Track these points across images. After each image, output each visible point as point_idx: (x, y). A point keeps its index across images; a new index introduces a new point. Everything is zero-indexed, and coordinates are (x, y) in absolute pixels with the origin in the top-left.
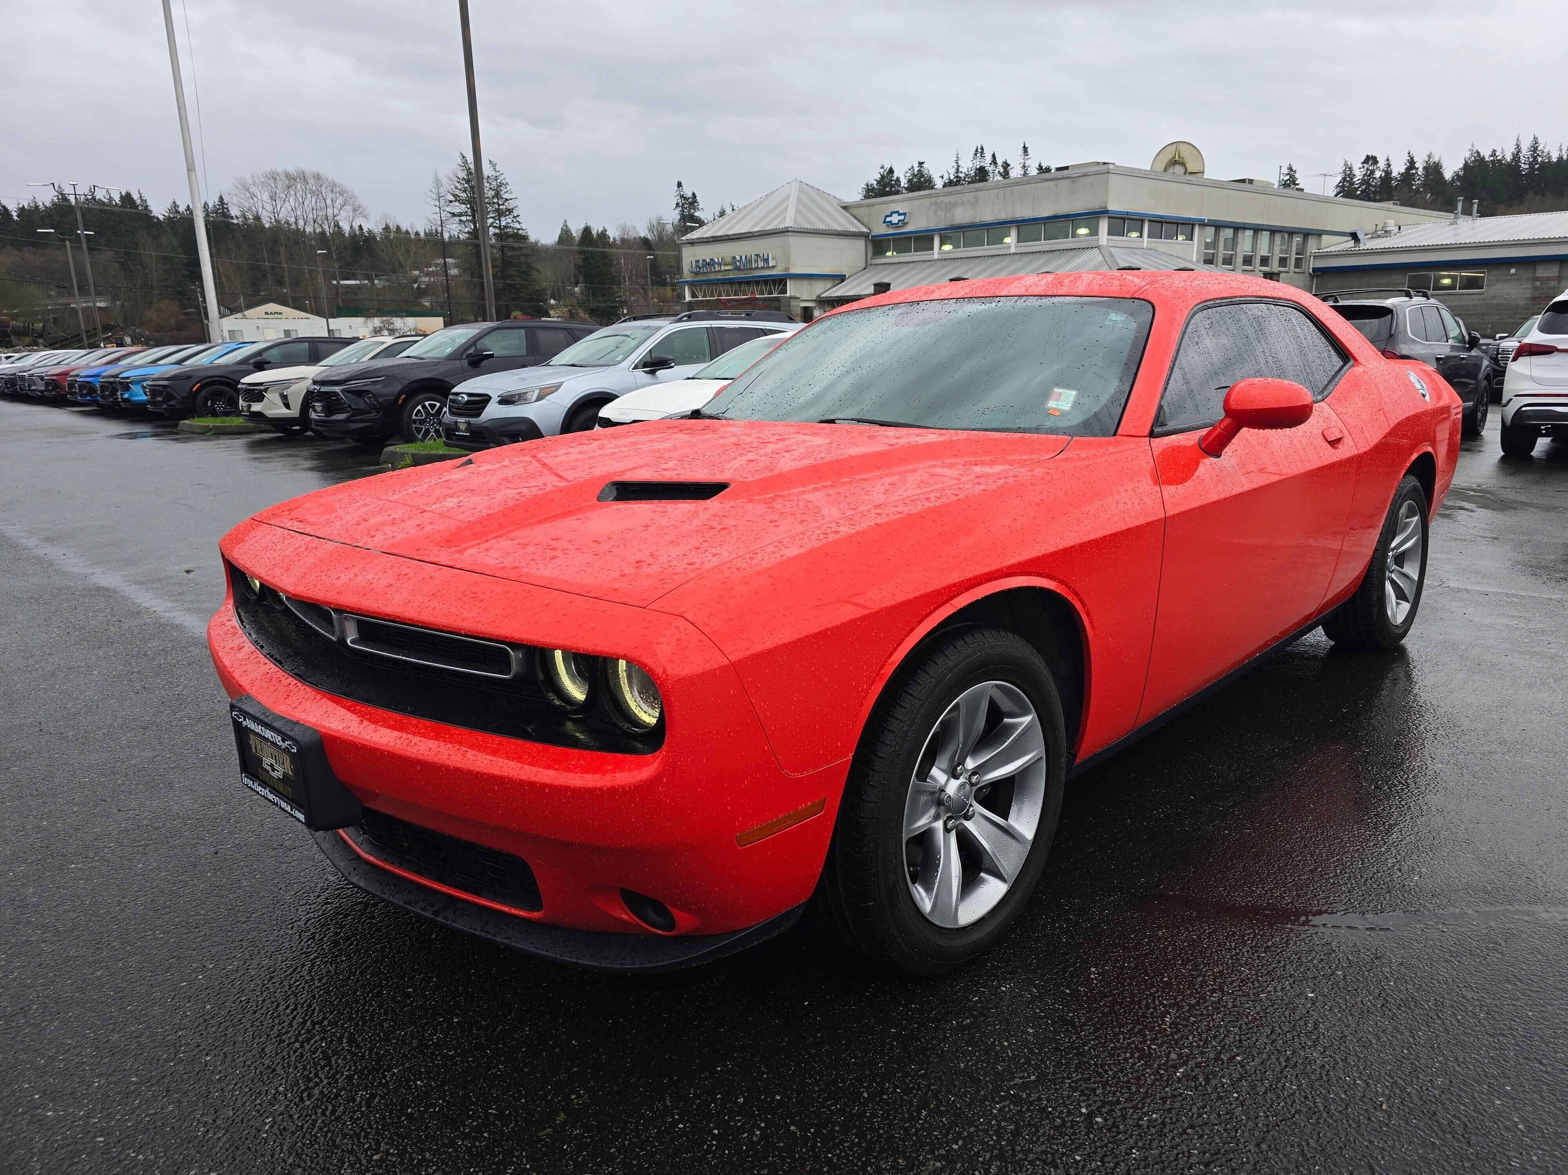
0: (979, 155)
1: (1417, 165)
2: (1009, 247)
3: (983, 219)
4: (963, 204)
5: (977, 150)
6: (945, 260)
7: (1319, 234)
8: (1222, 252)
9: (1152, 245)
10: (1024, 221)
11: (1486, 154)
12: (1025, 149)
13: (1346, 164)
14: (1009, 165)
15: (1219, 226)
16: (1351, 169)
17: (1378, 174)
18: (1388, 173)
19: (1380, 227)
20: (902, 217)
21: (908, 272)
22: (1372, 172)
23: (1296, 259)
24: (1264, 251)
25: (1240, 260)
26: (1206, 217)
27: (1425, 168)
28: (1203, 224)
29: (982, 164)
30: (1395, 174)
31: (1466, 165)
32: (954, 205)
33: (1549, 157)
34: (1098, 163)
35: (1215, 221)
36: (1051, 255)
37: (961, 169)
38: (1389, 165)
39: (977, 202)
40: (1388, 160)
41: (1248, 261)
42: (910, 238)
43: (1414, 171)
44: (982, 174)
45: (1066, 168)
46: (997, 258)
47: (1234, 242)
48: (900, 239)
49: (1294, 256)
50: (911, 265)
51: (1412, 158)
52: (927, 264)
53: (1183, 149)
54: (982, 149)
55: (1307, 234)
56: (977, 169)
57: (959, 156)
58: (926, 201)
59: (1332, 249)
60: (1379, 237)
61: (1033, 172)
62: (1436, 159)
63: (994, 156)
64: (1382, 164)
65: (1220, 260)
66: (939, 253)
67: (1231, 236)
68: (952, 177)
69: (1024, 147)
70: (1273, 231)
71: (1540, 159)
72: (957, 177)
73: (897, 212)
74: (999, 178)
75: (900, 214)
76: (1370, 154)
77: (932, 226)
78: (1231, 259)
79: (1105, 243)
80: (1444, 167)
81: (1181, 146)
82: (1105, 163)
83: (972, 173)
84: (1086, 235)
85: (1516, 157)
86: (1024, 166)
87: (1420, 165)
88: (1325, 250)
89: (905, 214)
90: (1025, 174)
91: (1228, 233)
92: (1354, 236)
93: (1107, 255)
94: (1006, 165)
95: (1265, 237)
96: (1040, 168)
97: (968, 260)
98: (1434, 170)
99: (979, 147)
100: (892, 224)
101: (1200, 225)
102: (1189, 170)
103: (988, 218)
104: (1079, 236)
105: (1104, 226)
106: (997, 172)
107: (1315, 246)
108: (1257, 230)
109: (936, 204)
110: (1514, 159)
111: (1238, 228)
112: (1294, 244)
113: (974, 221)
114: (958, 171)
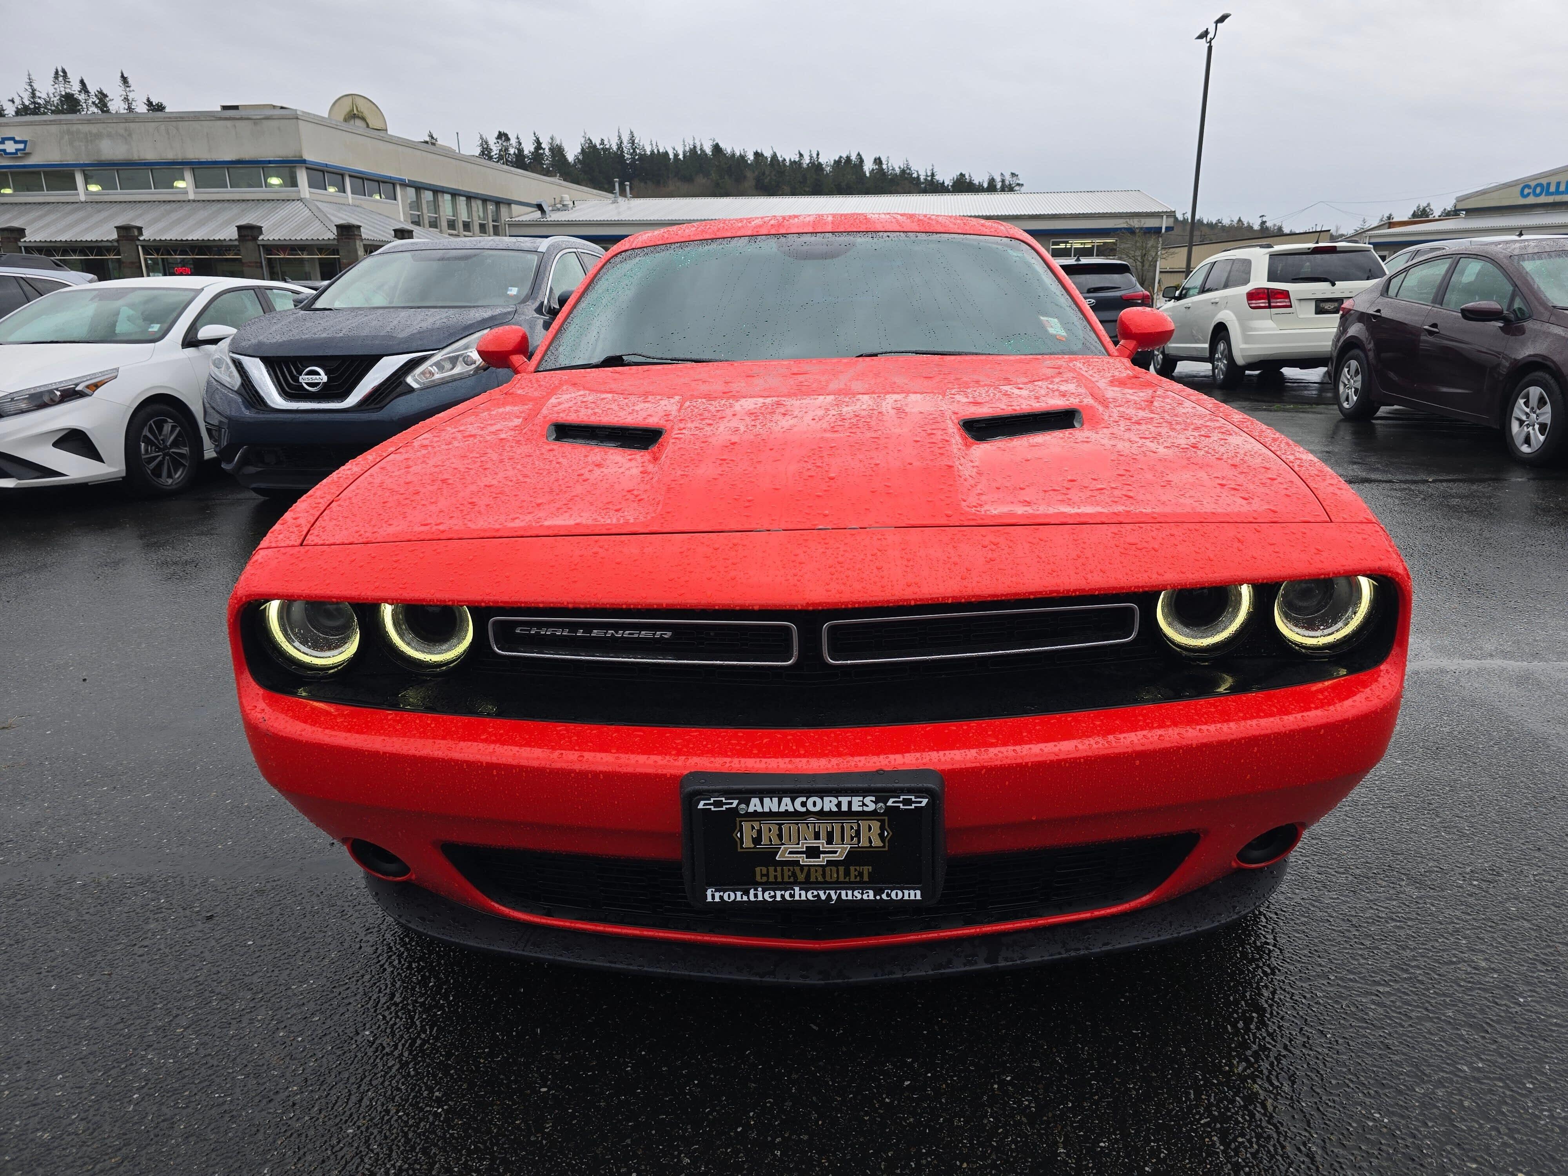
0: (61, 79)
1: (543, 146)
2: (187, 193)
3: (142, 157)
4: (109, 135)
5: (57, 73)
6: (94, 203)
7: (509, 203)
8: (427, 215)
9: (357, 202)
10: (200, 163)
11: (597, 141)
12: (124, 79)
13: (482, 138)
14: (106, 96)
15: (419, 188)
16: (486, 143)
17: (512, 151)
18: (520, 151)
19: (557, 201)
20: (21, 146)
21: (45, 215)
22: (507, 149)
23: (494, 226)
24: (464, 216)
25: (444, 224)
26: (406, 178)
27: (550, 149)
28: (404, 184)
29: (68, 91)
30: (526, 152)
31: (583, 150)
32: (99, 136)
33: (645, 150)
34: (274, 107)
35: (415, 182)
36: (244, 205)
37: (38, 94)
38: (520, 144)
39: (130, 135)
40: (518, 138)
41: (452, 225)
42: (39, 173)
43: (541, 151)
44: (70, 103)
45: (236, 108)
46: (174, 205)
47: (436, 206)
48: (20, 173)
49: (491, 224)
50: (47, 208)
51: (538, 139)
52: (71, 207)
53: (361, 103)
54: (64, 71)
55: (498, 202)
56: (62, 96)
57: (32, 77)
58: (54, 129)
59: (520, 219)
60: (559, 210)
61: (141, 108)
62: (558, 142)
63: (82, 82)
64: (513, 141)
65: (427, 222)
66: (86, 194)
67: (432, 199)
68: (27, 103)
69: (122, 76)
70: (470, 197)
71: (638, 151)
72: (34, 103)
73: (13, 139)
74: (94, 109)
75: (16, 142)
76: (502, 131)
77: (70, 159)
78: (436, 222)
79: (307, 196)
80: (566, 150)
81: (357, 99)
82: (282, 108)
83: (56, 100)
84: (280, 186)
85: (620, 146)
86: (126, 99)
87: (545, 145)
88: (517, 219)
89: (25, 142)
90: (130, 109)
91: (428, 196)
92: (540, 207)
93: (314, 209)
94: (102, 96)
95: (462, 201)
96: (149, 103)
97: (131, 205)
98: (558, 151)
99: (60, 69)
100: (6, 153)
101: (400, 185)
102: (371, 126)
103: (150, 155)
104: (271, 186)
105: (302, 177)
106: (90, 102)
107: (507, 214)
108: (455, 194)
109: (69, 132)
110: (619, 148)
111: (437, 191)
112: (489, 212)
113: (130, 157)
114: (33, 95)
